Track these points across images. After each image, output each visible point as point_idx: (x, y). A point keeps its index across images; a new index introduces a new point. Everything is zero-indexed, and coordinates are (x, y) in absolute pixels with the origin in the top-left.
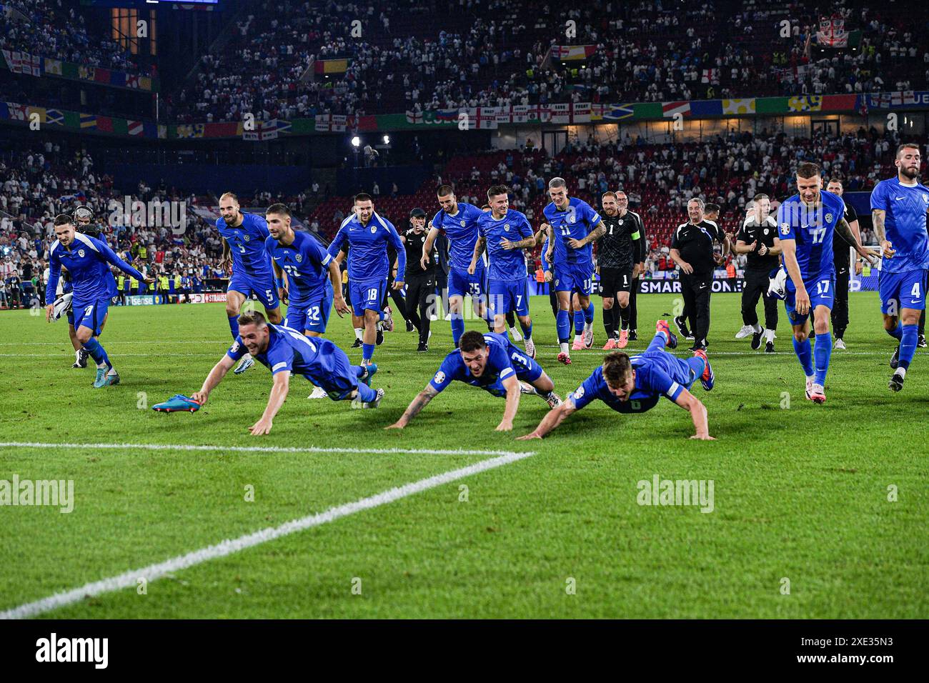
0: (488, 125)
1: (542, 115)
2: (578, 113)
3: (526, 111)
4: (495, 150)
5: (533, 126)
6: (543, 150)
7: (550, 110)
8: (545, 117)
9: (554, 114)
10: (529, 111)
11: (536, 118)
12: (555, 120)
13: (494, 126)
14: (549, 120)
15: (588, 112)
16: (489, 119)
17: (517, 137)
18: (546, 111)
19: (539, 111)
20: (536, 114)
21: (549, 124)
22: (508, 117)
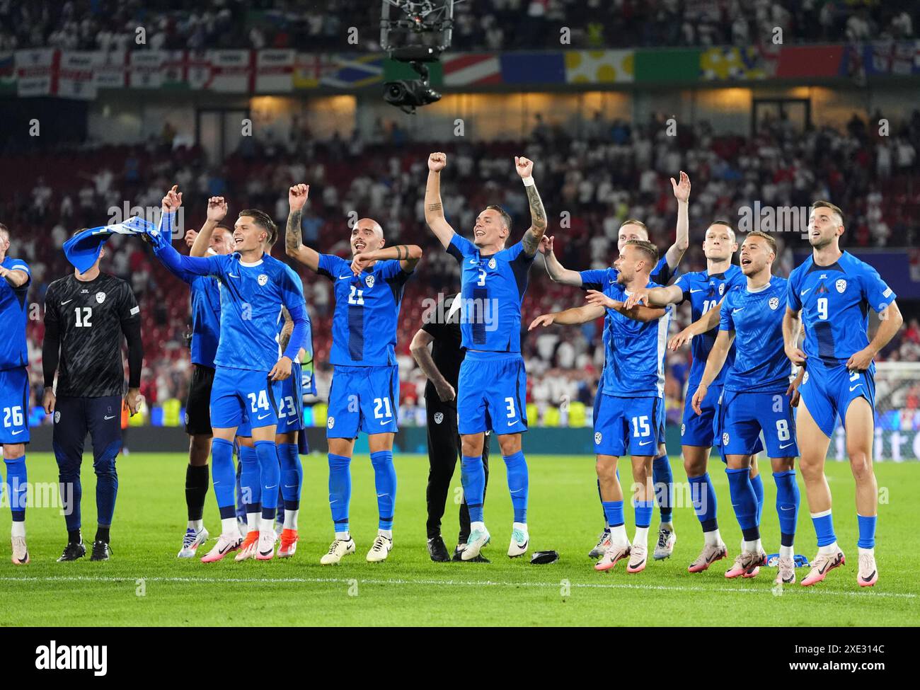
0: (78, 89)
1: (192, 73)
2: (267, 71)
3: (159, 63)
4: (95, 145)
5: (175, 96)
6: (198, 149)
7: (208, 64)
8: (199, 76)
9: (217, 71)
10: (164, 65)
11: (179, 78)
12: (222, 84)
13: (89, 91)
14: (206, 85)
15: (288, 70)
16: (80, 77)
17: (142, 116)
18: (200, 65)
19: (185, 63)
20: (179, 71)
21: (206, 92)
22: (121, 76)
